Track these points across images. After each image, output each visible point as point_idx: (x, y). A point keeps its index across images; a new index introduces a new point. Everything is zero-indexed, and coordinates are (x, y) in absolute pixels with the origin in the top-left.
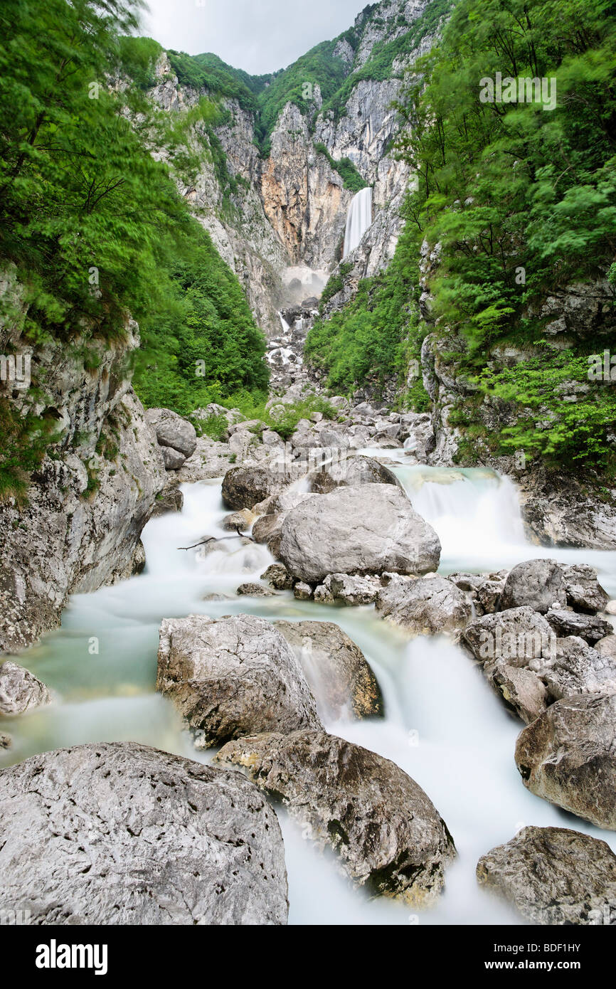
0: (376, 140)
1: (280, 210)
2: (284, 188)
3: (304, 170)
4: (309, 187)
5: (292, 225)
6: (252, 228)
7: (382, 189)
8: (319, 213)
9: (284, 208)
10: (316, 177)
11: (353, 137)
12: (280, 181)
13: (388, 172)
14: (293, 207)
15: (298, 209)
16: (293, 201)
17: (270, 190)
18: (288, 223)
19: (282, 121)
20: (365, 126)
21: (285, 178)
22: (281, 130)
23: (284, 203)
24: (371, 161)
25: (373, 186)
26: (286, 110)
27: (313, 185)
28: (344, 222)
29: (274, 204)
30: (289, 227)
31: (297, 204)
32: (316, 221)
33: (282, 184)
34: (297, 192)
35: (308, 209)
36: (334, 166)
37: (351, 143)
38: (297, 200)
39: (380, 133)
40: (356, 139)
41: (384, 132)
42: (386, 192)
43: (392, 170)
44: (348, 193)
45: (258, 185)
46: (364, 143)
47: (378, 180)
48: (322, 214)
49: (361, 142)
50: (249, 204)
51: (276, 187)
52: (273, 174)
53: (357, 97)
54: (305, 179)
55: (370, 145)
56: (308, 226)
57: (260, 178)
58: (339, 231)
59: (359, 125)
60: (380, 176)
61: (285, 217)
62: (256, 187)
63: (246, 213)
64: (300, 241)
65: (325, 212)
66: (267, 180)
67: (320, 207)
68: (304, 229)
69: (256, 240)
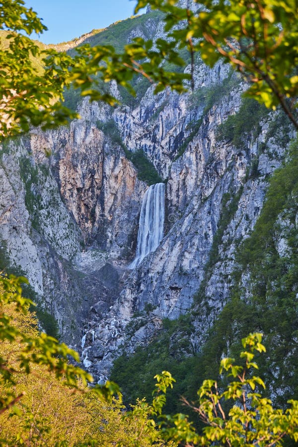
0: (168, 136)
1: (76, 191)
2: (80, 172)
3: (100, 156)
4: (103, 172)
5: (86, 206)
6: (49, 212)
7: (175, 188)
8: (113, 197)
9: (79, 190)
10: (111, 164)
11: (148, 131)
12: (77, 166)
13: (181, 174)
14: (88, 190)
15: (93, 192)
16: (87, 183)
17: (67, 174)
18: (82, 204)
20: (158, 123)
21: (82, 162)
22: (80, 121)
23: (80, 185)
24: (163, 153)
25: (166, 182)
26: (85, 102)
27: (108, 172)
28: (138, 210)
29: (69, 187)
30: (83, 208)
31: (92, 186)
32: (110, 204)
33: (79, 169)
34: (92, 176)
35: (102, 193)
36: (128, 154)
37: (145, 136)
38: (92, 183)
39: (172, 130)
40: (150, 133)
41: (175, 130)
42: (178, 190)
43: (184, 171)
44: (141, 183)
45: (56, 169)
46: (158, 137)
47: (171, 179)
48: (116, 199)
49: (155, 136)
50: (47, 190)
51: (72, 171)
52: (70, 159)
54: (100, 165)
55: (162, 139)
56: (103, 209)
57: (58, 163)
58: (132, 218)
59: (153, 121)
60: (174, 175)
61: (80, 198)
62: (53, 171)
63: (44, 199)
64: (93, 223)
65: (119, 198)
66: (65, 165)
67: (114, 192)
68: (98, 211)
69: (52, 225)
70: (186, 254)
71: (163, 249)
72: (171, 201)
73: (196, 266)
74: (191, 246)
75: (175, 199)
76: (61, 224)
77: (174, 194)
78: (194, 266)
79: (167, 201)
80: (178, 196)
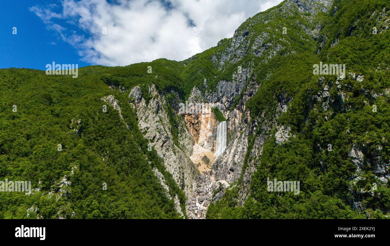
0: (227, 101)
2: (193, 117)
9: (193, 124)
14: (197, 124)
15: (199, 124)
17: (188, 118)
19: (192, 93)
20: (223, 96)
22: (192, 97)
23: (193, 122)
25: (227, 121)
26: (194, 89)
28: (216, 132)
34: (198, 118)
37: (218, 101)
38: (198, 121)
39: (229, 99)
40: (220, 100)
42: (232, 124)
43: (234, 117)
44: (217, 121)
49: (222, 101)
50: (180, 126)
53: (220, 86)
54: (201, 114)
55: (225, 103)
57: (184, 114)
58: (214, 135)
59: (221, 95)
60: (230, 119)
61: (194, 127)
64: (199, 136)
69: (183, 140)
70: (236, 156)
71: (226, 153)
72: (230, 129)
73: (240, 160)
74: (237, 152)
75: (231, 128)
76: (186, 139)
77: (230, 126)
78: (239, 161)
79: (228, 128)
80: (232, 127)
